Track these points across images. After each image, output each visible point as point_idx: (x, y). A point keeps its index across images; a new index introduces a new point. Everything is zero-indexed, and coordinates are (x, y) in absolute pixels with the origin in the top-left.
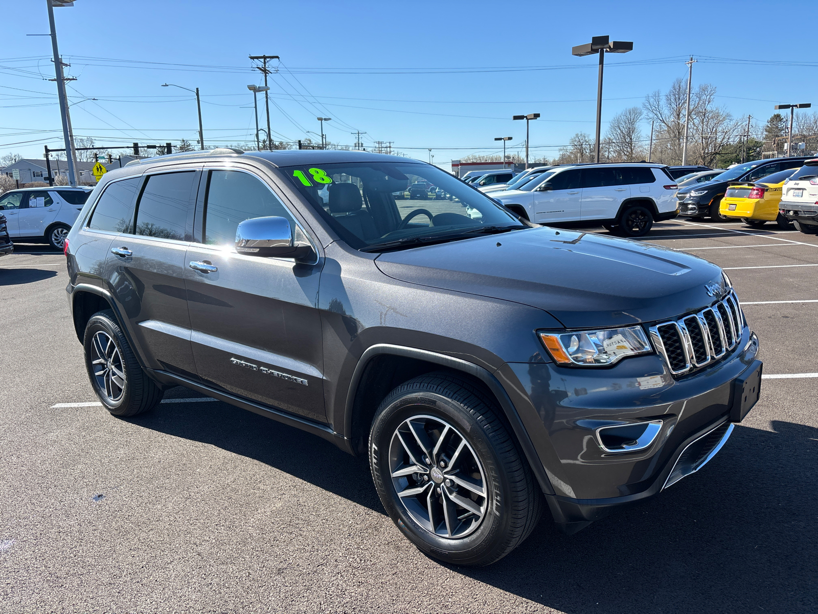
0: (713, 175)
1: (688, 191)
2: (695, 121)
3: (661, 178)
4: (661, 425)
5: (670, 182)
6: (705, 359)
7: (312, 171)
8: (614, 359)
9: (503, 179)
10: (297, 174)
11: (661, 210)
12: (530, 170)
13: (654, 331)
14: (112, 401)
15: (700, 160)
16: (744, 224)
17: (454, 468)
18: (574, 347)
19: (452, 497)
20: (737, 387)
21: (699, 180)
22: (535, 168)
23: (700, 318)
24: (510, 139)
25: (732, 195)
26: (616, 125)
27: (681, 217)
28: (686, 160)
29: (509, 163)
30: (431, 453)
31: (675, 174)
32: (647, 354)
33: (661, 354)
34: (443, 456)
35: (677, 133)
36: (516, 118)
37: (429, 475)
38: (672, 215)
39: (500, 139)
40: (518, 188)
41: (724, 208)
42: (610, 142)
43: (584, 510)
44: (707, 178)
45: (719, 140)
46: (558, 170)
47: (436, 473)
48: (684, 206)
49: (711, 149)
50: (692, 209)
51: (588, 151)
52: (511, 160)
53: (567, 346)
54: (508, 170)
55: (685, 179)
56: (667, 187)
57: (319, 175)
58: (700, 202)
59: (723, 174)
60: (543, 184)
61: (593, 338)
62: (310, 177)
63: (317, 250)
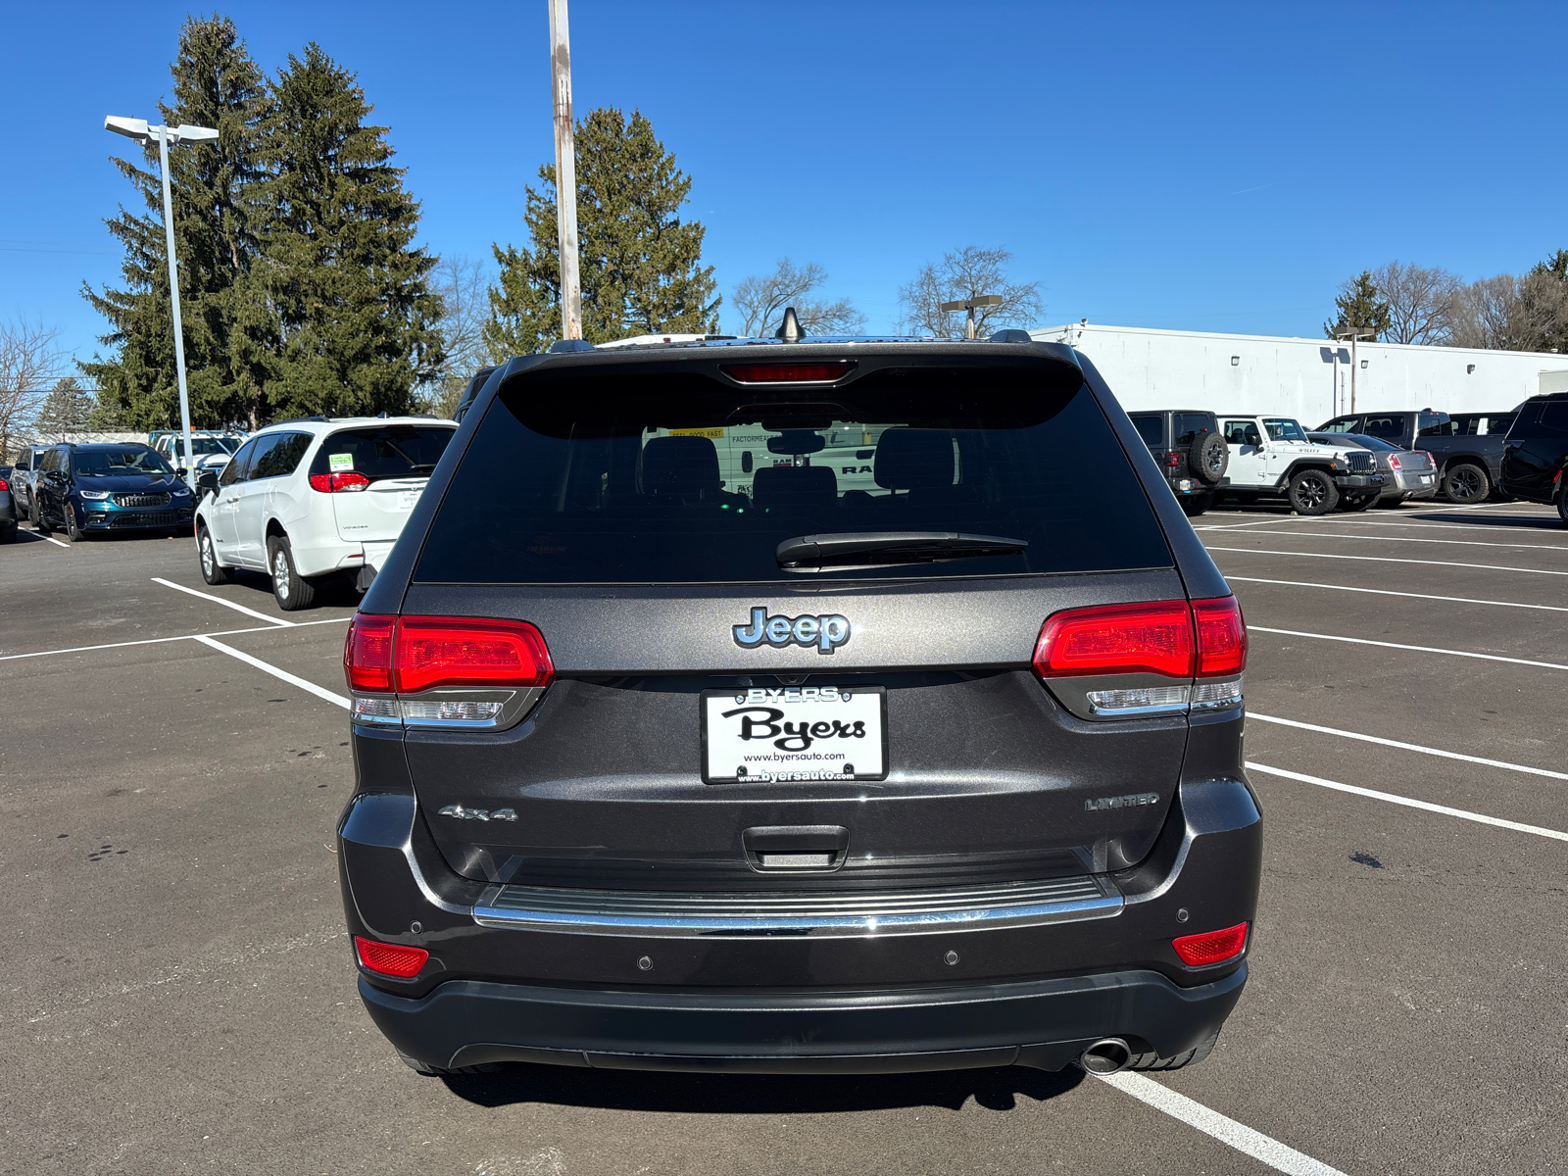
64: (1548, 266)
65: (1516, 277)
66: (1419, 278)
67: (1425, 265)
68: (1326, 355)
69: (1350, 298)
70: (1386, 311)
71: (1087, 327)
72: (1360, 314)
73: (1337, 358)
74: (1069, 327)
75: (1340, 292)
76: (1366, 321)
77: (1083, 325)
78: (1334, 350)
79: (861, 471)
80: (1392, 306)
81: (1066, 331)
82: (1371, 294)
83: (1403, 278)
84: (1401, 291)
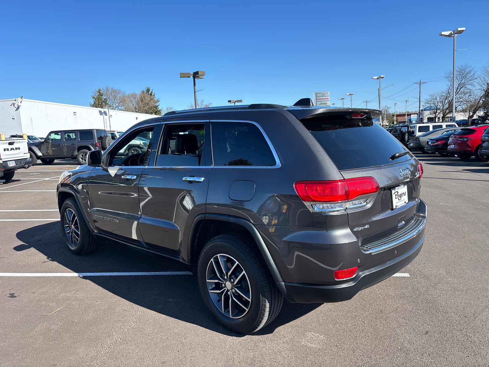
64: (145, 91)
65: (138, 94)
66: (114, 91)
67: (116, 88)
68: (101, 113)
69: (96, 96)
70: (107, 100)
71: (23, 99)
72: (100, 101)
73: (104, 114)
74: (17, 99)
75: (93, 94)
76: (102, 103)
77: (22, 99)
78: (103, 112)
79: (11, 150)
80: (108, 99)
81: (15, 100)
82: (102, 95)
83: (110, 91)
84: (110, 95)
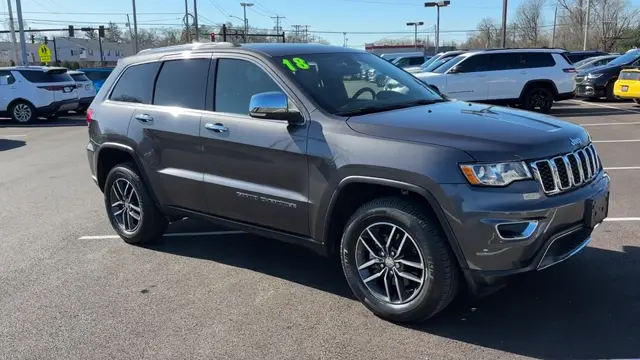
0: (610, 60)
1: (587, 74)
2: (597, 7)
3: (561, 62)
4: (537, 224)
5: (568, 66)
6: (568, 185)
7: (295, 60)
8: (507, 182)
9: (417, 61)
10: (286, 62)
11: (561, 91)
12: (442, 54)
13: (533, 165)
14: (128, 233)
15: (601, 45)
16: (636, 104)
17: (400, 254)
18: (482, 173)
19: (401, 274)
20: (589, 205)
21: (596, 64)
22: (447, 53)
23: (566, 160)
24: (421, 24)
25: (625, 78)
26: (522, 11)
27: (578, 97)
28: (587, 45)
29: (420, 47)
30: (385, 248)
31: (573, 58)
32: (529, 179)
33: (538, 181)
34: (393, 249)
35: (579, 18)
36: (427, 5)
37: (384, 264)
38: (570, 96)
39: (412, 24)
40: (432, 71)
41: (618, 89)
42: (515, 27)
43: (488, 279)
44: (604, 62)
45: (619, 26)
46: (468, 55)
47: (389, 261)
48: (582, 87)
49: (611, 34)
50: (589, 90)
51: (494, 35)
52: (421, 43)
53: (478, 173)
54: (420, 54)
55: (584, 63)
56: (566, 70)
57: (300, 63)
58: (596, 84)
59: (618, 59)
60: (454, 67)
61: (494, 170)
62: (294, 64)
63: (304, 115)
